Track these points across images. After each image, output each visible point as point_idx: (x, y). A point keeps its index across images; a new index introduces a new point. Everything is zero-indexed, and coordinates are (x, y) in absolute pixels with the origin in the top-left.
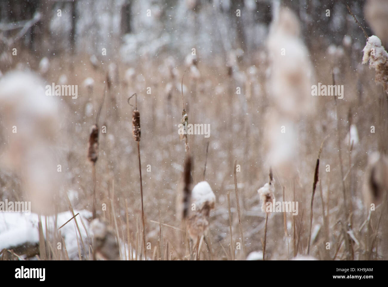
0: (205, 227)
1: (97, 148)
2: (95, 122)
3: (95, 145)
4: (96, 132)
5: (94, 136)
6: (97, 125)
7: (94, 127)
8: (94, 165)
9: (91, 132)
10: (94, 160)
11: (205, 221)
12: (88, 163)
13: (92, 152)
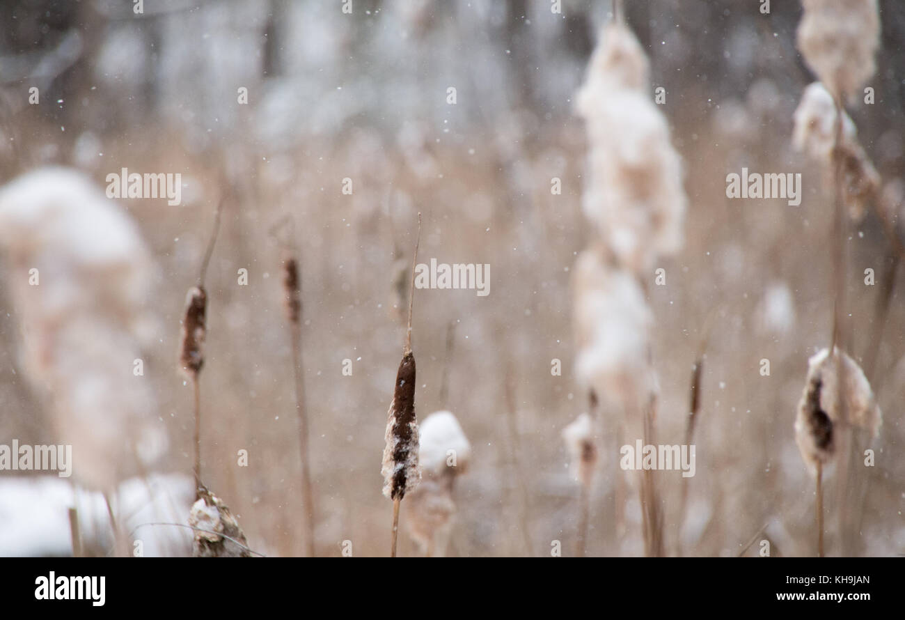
0: (445, 514)
1: (203, 339)
2: (198, 281)
3: (199, 332)
4: (200, 304)
5: (196, 313)
6: (202, 289)
7: (195, 292)
8: (196, 378)
9: (188, 302)
10: (196, 367)
11: (446, 502)
12: (183, 372)
13: (191, 347)
